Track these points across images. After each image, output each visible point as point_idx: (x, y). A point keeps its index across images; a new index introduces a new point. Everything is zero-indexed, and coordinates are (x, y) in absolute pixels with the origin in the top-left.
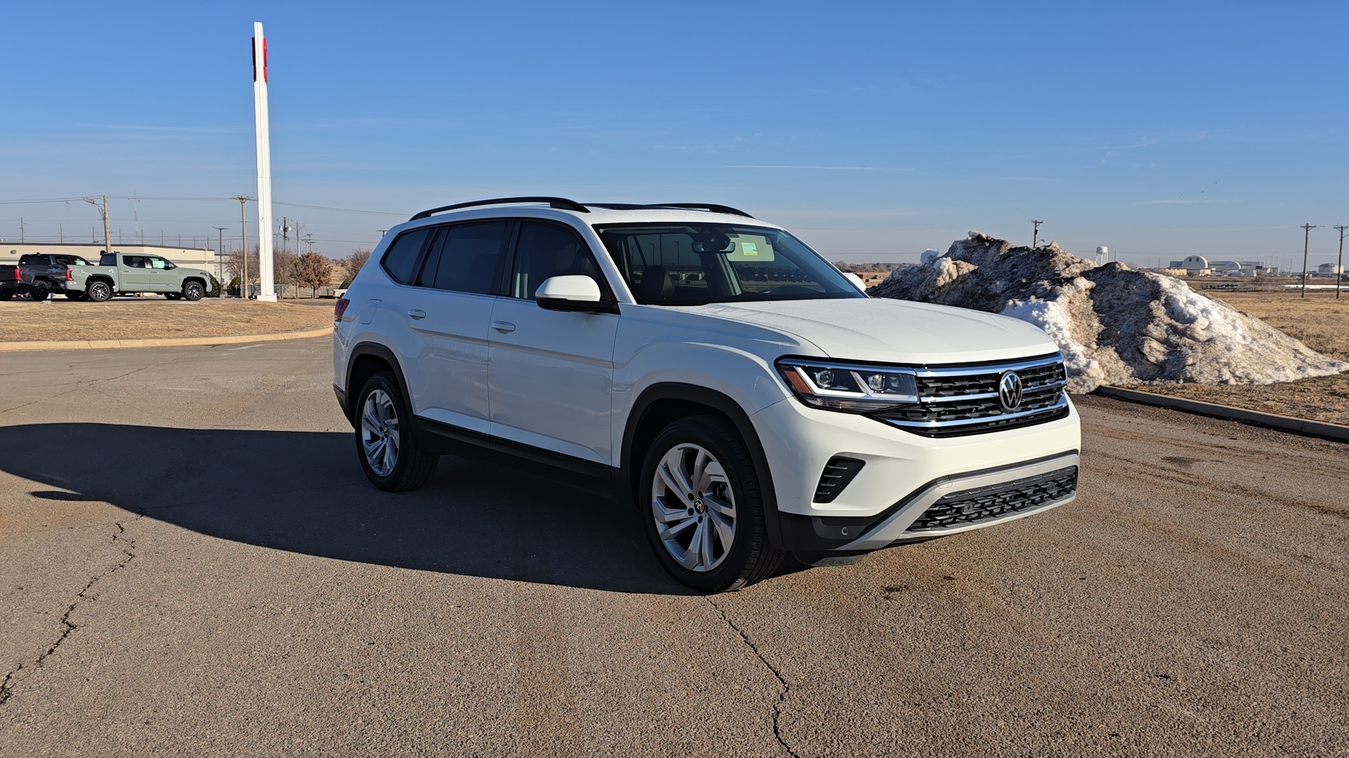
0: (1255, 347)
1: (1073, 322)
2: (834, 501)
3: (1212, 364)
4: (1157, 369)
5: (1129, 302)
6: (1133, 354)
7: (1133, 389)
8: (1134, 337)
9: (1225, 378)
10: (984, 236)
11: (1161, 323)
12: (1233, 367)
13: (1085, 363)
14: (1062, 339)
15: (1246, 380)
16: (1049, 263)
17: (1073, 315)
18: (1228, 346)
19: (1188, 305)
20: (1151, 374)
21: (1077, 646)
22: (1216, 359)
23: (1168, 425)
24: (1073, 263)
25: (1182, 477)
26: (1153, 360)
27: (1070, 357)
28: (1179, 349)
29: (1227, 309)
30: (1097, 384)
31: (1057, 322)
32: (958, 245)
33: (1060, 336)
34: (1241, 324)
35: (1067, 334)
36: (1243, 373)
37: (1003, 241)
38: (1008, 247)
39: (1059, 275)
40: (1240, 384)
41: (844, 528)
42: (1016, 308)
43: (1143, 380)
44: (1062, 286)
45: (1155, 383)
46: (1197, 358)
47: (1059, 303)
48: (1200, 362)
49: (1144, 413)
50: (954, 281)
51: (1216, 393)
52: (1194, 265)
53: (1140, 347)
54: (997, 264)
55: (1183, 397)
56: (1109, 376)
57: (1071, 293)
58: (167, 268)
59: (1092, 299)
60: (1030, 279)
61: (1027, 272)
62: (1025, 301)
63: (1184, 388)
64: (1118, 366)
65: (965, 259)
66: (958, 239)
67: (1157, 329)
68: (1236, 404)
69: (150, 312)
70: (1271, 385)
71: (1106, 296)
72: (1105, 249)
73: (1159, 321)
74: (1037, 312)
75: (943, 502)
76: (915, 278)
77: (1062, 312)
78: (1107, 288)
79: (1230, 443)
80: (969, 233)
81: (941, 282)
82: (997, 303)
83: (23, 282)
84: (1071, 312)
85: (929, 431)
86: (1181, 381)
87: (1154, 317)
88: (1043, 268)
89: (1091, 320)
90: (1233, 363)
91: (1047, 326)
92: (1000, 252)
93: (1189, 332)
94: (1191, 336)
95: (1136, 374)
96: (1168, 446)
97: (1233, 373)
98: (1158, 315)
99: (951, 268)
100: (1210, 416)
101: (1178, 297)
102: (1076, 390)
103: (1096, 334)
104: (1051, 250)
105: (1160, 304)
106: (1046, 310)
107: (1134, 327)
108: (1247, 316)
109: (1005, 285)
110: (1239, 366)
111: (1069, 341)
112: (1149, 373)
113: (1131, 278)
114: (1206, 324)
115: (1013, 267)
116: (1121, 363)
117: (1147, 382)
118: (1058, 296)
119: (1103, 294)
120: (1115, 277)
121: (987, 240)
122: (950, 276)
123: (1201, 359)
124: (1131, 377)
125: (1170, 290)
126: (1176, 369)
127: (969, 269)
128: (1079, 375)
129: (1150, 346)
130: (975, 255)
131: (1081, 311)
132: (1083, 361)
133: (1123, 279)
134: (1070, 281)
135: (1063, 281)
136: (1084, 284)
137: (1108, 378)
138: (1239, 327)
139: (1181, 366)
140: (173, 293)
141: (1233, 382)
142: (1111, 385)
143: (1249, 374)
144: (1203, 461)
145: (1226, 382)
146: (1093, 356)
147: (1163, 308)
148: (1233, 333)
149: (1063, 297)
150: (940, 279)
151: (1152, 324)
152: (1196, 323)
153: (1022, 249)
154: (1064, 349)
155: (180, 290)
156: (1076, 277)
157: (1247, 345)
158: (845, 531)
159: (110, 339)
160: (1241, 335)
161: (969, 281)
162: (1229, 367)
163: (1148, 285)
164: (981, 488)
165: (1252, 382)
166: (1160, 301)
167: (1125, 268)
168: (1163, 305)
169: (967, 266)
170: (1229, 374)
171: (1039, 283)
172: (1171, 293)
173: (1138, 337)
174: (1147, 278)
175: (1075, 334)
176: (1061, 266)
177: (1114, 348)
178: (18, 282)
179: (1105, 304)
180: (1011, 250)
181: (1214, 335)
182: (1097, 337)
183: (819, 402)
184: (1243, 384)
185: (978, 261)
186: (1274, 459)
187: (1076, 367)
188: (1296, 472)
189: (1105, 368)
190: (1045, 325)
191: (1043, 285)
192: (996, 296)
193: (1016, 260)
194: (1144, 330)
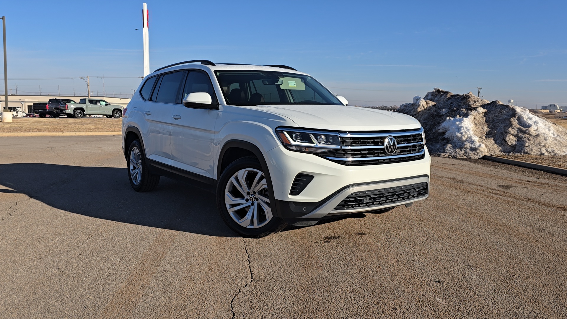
0: (558, 139)
1: (475, 127)
2: (299, 195)
3: (537, 146)
4: (512, 148)
5: (502, 118)
6: (501, 141)
7: (500, 157)
8: (502, 134)
9: (543, 152)
10: (441, 90)
11: (515, 127)
12: (547, 147)
13: (479, 145)
14: (469, 134)
15: (553, 153)
16: (467, 101)
17: (475, 124)
18: (545, 138)
19: (528, 119)
20: (509, 150)
21: (403, 266)
22: (539, 144)
23: (510, 172)
24: (478, 101)
25: (502, 193)
26: (510, 144)
27: (472, 142)
28: (522, 139)
29: (546, 122)
30: (484, 154)
31: (468, 127)
32: (429, 94)
33: (468, 133)
34: (552, 128)
35: (472, 132)
36: (551, 150)
37: (448, 92)
38: (451, 95)
39: (471, 106)
40: (550, 155)
41: (304, 207)
42: (450, 121)
43: (505, 153)
44: (471, 111)
45: (510, 154)
46: (530, 143)
47: (469, 118)
48: (532, 145)
49: (501, 167)
50: (425, 109)
51: (537, 159)
52: (552, 108)
53: (504, 138)
54: (445, 102)
55: (521, 160)
56: (489, 151)
57: (475, 114)
58: (106, 105)
59: (485, 117)
60: (458, 108)
61: (457, 105)
62: (454, 118)
63: (523, 156)
64: (494, 147)
65: (431, 100)
66: (429, 91)
67: (513, 130)
68: (544, 163)
69: (96, 122)
70: (564, 156)
71: (492, 116)
72: (512, 101)
73: (514, 127)
74: (458, 122)
75: (352, 196)
76: (410, 108)
77: (470, 122)
78: (492, 112)
79: (535, 180)
80: (434, 89)
81: (419, 110)
82: (442, 119)
83: (49, 110)
84: (474, 123)
85: (346, 163)
86: (523, 154)
87: (512, 125)
88: (464, 103)
89: (483, 126)
90: (547, 146)
91: (462, 128)
92: (447, 96)
93: (527, 132)
94: (528, 133)
95: (502, 150)
96: (504, 181)
97: (547, 150)
98: (514, 124)
99: (424, 103)
100: (531, 168)
101: (524, 116)
102: (474, 157)
103: (486, 132)
104: (468, 95)
105: (515, 119)
106: (462, 121)
107: (503, 129)
108: (556, 125)
109: (447, 111)
110: (550, 147)
111: (472, 135)
112: (508, 150)
113: (503, 107)
114: (536, 128)
115: (451, 103)
116: (496, 145)
117: (507, 154)
118: (469, 115)
119: (490, 115)
120: (496, 107)
121: (442, 92)
122: (424, 107)
123: (532, 144)
124: (500, 151)
125: (521, 113)
126: (520, 148)
127: (432, 104)
128: (475, 150)
129: (509, 138)
130: (436, 98)
131: (479, 122)
132: (477, 144)
133: (499, 108)
134: (475, 109)
135: (472, 109)
136: (481, 110)
137: (489, 152)
138: (551, 130)
139: (523, 147)
140: (109, 115)
141: (546, 154)
142: (490, 155)
143: (554, 151)
144: (517, 187)
145: (543, 154)
146: (483, 142)
147: (516, 121)
148: (548, 132)
149: (471, 116)
150: (419, 108)
151: (511, 128)
152: (531, 128)
153: (457, 95)
154: (470, 139)
155: (111, 114)
156: (478, 107)
157: (555, 138)
158: (305, 209)
159: (72, 132)
160: (552, 133)
161: (432, 109)
162: (545, 147)
163: (510, 111)
164: (372, 190)
165: (555, 154)
166: (515, 118)
167: (501, 103)
168: (517, 119)
169: (431, 103)
170: (545, 150)
171: (461, 110)
172: (520, 114)
173: (504, 134)
174: (510, 108)
175: (476, 132)
176: (472, 102)
177: (493, 139)
178: (48, 110)
179: (491, 119)
180: (452, 96)
181: (539, 133)
182: (486, 133)
183: (294, 148)
184: (551, 155)
185: (437, 100)
186: (552, 187)
187: (474, 147)
188: (560, 193)
189: (488, 148)
190: (461, 128)
191: (463, 111)
192: (442, 115)
193: (453, 100)
194: (507, 131)
